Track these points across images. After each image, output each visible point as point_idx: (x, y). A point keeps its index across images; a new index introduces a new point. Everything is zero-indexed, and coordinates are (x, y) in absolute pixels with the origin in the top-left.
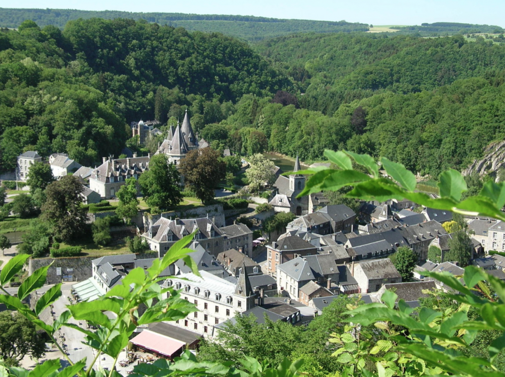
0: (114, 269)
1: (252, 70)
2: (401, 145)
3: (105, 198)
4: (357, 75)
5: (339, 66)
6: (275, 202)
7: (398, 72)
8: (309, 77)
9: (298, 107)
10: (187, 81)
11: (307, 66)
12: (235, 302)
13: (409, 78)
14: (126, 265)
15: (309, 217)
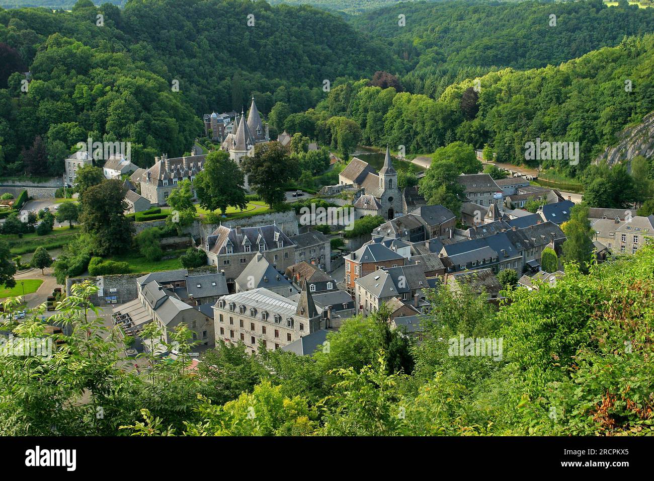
0: (160, 289)
1: (349, 48)
2: (519, 133)
3: (158, 205)
4: (473, 51)
5: (453, 41)
6: (360, 205)
7: (524, 45)
8: (418, 55)
9: (399, 90)
10: (271, 64)
11: (416, 42)
12: (297, 326)
13: (537, 53)
14: (176, 283)
15: (399, 221)
